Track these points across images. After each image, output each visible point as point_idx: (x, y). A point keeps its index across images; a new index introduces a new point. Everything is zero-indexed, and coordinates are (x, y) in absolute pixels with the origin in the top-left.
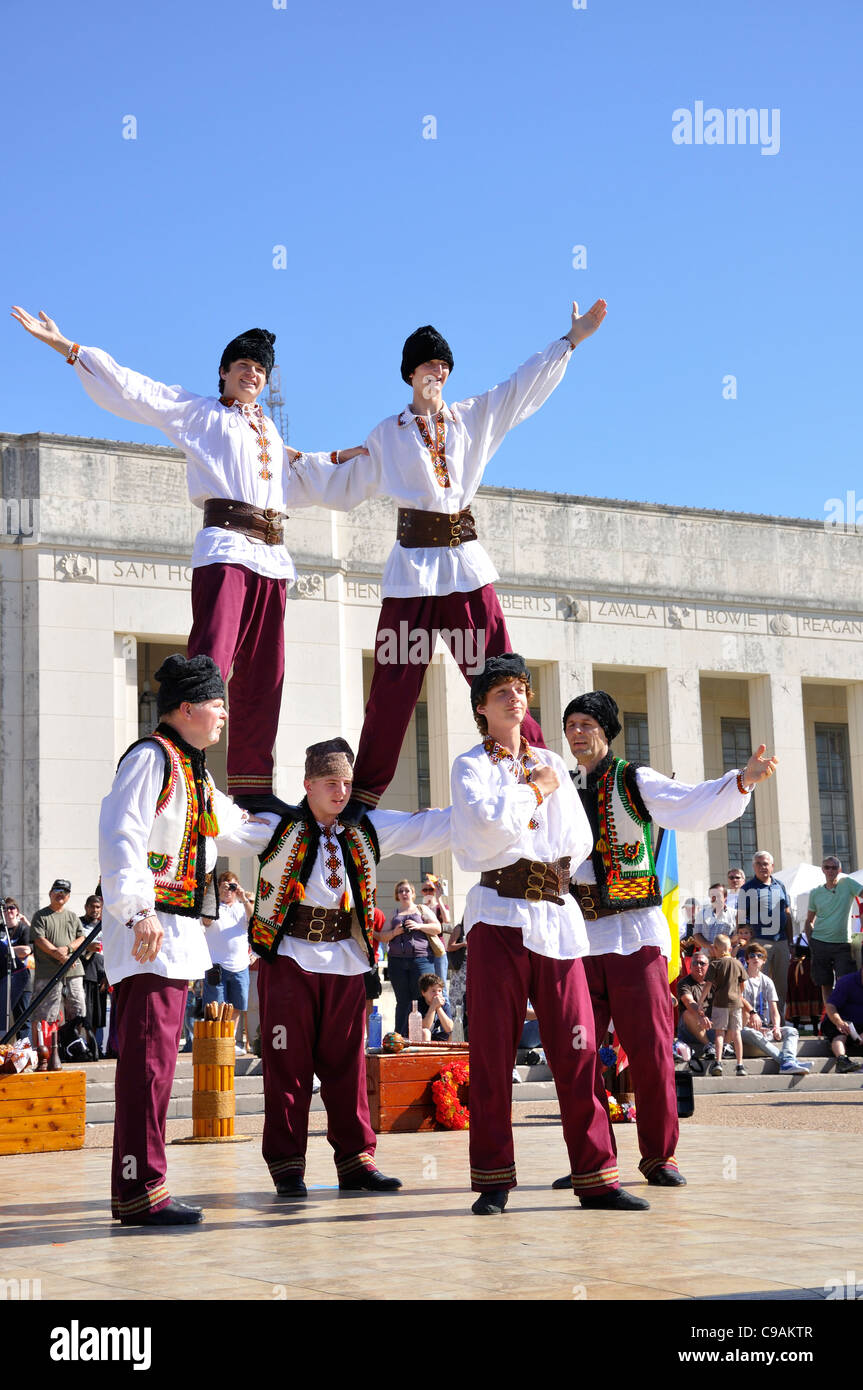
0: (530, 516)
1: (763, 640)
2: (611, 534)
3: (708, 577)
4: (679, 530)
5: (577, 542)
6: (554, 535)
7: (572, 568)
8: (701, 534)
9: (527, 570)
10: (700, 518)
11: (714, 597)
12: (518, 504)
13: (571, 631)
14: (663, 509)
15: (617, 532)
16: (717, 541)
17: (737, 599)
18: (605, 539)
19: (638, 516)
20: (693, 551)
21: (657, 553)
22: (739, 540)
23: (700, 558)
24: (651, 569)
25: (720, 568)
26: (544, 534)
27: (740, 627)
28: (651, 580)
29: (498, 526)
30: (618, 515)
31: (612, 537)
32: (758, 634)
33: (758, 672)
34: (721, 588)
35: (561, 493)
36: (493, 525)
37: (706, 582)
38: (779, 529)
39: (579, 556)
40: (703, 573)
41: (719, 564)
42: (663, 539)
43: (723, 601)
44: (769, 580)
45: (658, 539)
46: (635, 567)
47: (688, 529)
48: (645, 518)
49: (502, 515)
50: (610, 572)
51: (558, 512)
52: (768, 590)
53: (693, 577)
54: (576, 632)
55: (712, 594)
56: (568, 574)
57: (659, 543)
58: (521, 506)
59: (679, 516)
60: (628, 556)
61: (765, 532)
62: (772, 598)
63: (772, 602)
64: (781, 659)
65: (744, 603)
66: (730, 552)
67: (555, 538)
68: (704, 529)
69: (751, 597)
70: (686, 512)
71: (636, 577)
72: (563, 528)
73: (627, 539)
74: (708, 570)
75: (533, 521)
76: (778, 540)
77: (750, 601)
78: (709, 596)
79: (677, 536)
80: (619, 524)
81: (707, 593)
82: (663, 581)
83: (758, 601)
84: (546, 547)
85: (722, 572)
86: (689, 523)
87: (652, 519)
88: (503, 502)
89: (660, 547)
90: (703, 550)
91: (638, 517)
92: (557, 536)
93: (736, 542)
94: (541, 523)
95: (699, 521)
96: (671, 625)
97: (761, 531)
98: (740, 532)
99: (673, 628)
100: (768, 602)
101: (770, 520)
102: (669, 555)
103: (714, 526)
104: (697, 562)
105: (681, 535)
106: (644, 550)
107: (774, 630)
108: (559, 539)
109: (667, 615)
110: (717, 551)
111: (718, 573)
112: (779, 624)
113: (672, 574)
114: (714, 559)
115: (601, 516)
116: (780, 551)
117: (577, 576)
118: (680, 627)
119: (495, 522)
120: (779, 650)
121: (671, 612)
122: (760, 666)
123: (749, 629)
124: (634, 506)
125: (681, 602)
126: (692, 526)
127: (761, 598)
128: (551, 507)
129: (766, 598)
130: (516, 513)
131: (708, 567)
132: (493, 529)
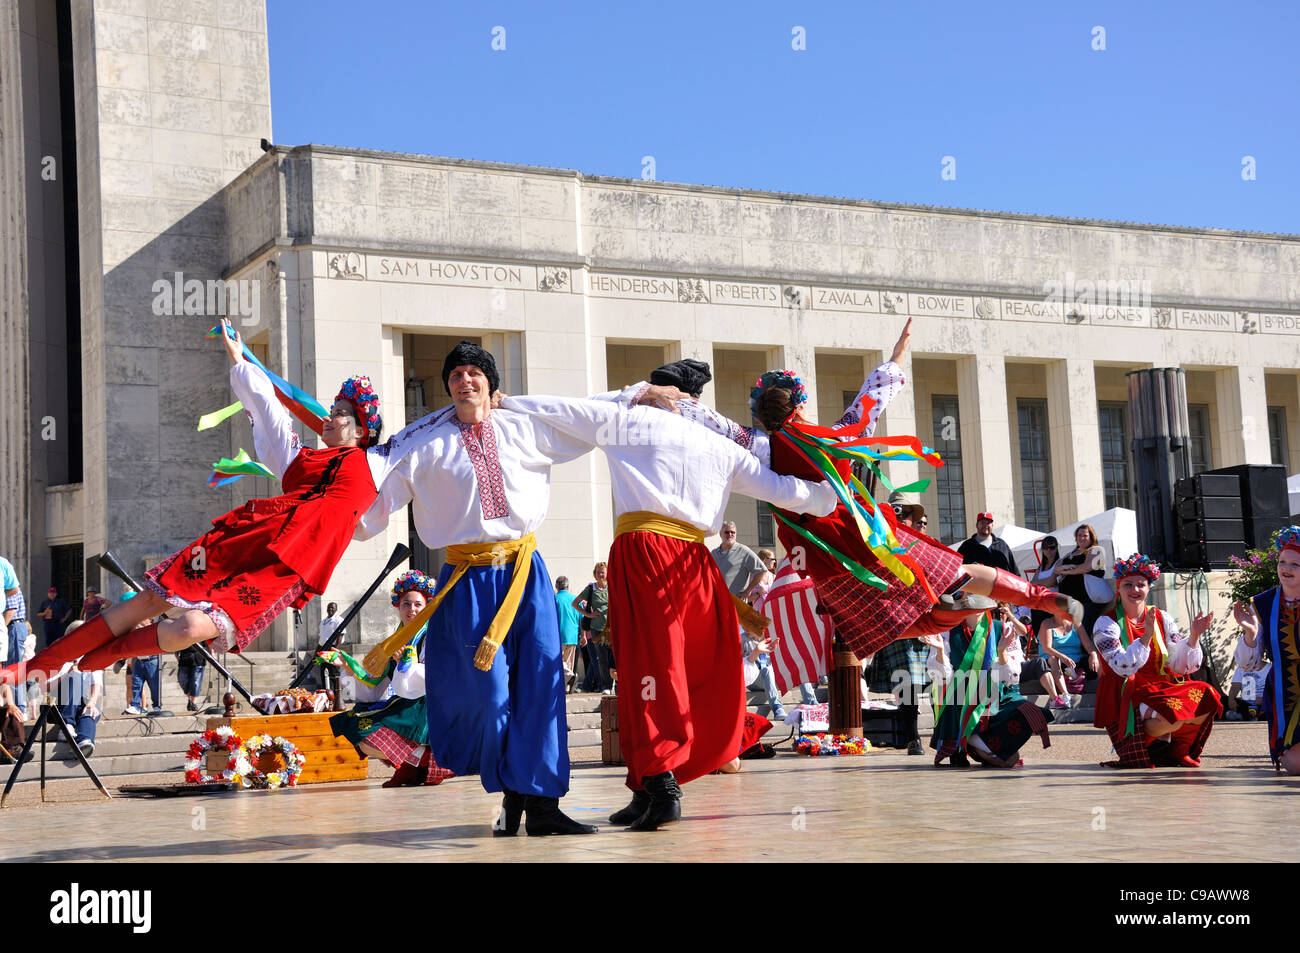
0: (756, 214)
1: (970, 324)
2: (830, 229)
3: (919, 266)
4: (893, 224)
5: (799, 237)
6: (778, 231)
7: (795, 260)
8: (912, 227)
9: (755, 264)
10: (912, 213)
11: (925, 286)
12: (745, 203)
13: (795, 317)
14: (878, 205)
15: (835, 227)
16: (927, 234)
17: (945, 287)
18: (825, 234)
19: (855, 211)
20: (905, 243)
21: (872, 246)
22: (946, 233)
23: (911, 249)
24: (867, 260)
25: (930, 259)
26: (769, 230)
27: (949, 312)
28: (867, 271)
29: (728, 224)
30: (836, 211)
31: (832, 232)
32: (965, 318)
33: (965, 353)
34: (931, 277)
35: (784, 193)
36: (722, 223)
37: (917, 272)
38: (983, 222)
39: (802, 249)
40: (914, 264)
41: (929, 254)
42: (878, 233)
43: (933, 289)
44: (974, 268)
45: (874, 233)
46: (852, 258)
47: (901, 224)
48: (862, 214)
49: (731, 213)
50: (829, 265)
51: (782, 210)
52: (974, 277)
53: (905, 268)
54: (800, 318)
55: (922, 282)
56: (792, 266)
57: (874, 236)
58: (748, 205)
59: (892, 211)
60: (845, 249)
61: (971, 225)
62: (978, 285)
63: (978, 289)
64: (986, 341)
65: (952, 290)
66: (939, 244)
67: (779, 234)
68: (916, 223)
69: (958, 284)
70: (898, 208)
71: (854, 268)
72: (786, 224)
73: (845, 234)
74: (919, 261)
75: (759, 218)
76: (983, 232)
77: (957, 288)
78: (920, 285)
79: (891, 230)
80: (838, 220)
81: (918, 282)
82: (878, 272)
83: (965, 288)
84: (771, 242)
85: (932, 261)
86: (901, 217)
87: (868, 214)
88: (731, 201)
89: (876, 240)
90: (915, 242)
91: (855, 213)
92: (781, 232)
93: (944, 235)
94: (767, 220)
95: (911, 215)
96: (884, 310)
97: (968, 224)
98: (948, 225)
99: (888, 313)
100: (974, 289)
101: (975, 214)
102: (883, 247)
103: (924, 221)
104: (909, 253)
105: (894, 229)
106: (860, 243)
107: (981, 314)
108: (783, 235)
109: (883, 301)
110: (927, 243)
111: (928, 263)
112: (984, 309)
113: (886, 264)
114: (924, 251)
115: (821, 213)
116: (985, 243)
117: (800, 268)
118: (894, 313)
119: (725, 220)
120: (984, 332)
121: (886, 300)
122: (967, 347)
123: (957, 314)
124: (850, 203)
125: (895, 289)
126: (904, 220)
127: (968, 285)
128: (776, 205)
129: (973, 285)
130: (744, 212)
131: (919, 258)
132: (724, 226)
